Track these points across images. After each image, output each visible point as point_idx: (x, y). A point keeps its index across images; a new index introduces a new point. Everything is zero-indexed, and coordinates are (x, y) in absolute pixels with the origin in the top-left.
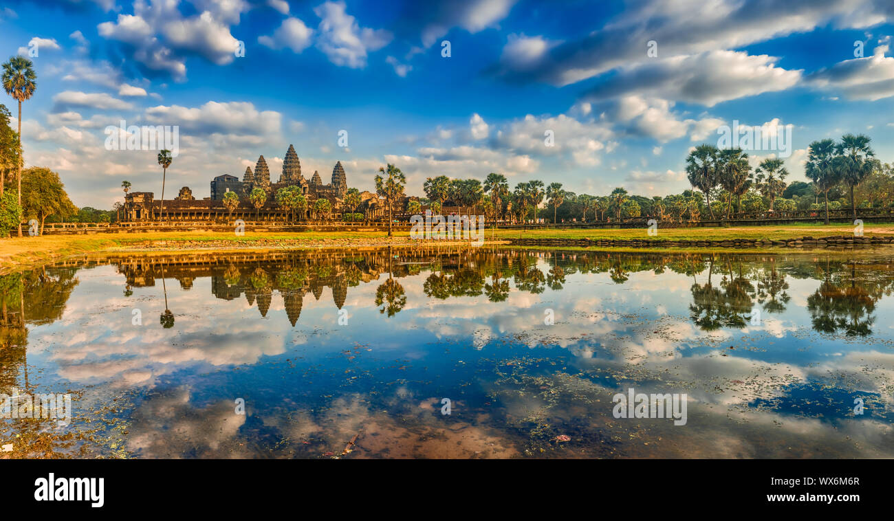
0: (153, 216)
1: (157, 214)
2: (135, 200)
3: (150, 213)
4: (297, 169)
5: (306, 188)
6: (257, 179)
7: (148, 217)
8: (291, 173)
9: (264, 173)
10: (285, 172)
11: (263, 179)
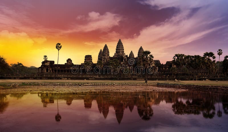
0: (54, 71)
1: (55, 71)
2: (46, 64)
3: (52, 70)
4: (122, 50)
5: (126, 59)
6: (103, 55)
7: (51, 72)
8: (119, 52)
9: (106, 52)
10: (116, 52)
11: (106, 55)
